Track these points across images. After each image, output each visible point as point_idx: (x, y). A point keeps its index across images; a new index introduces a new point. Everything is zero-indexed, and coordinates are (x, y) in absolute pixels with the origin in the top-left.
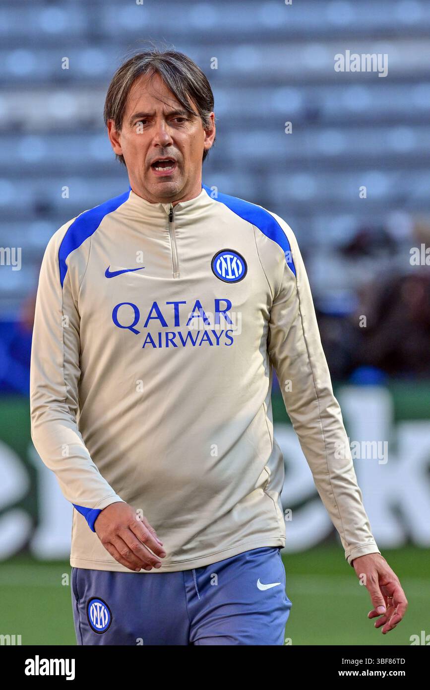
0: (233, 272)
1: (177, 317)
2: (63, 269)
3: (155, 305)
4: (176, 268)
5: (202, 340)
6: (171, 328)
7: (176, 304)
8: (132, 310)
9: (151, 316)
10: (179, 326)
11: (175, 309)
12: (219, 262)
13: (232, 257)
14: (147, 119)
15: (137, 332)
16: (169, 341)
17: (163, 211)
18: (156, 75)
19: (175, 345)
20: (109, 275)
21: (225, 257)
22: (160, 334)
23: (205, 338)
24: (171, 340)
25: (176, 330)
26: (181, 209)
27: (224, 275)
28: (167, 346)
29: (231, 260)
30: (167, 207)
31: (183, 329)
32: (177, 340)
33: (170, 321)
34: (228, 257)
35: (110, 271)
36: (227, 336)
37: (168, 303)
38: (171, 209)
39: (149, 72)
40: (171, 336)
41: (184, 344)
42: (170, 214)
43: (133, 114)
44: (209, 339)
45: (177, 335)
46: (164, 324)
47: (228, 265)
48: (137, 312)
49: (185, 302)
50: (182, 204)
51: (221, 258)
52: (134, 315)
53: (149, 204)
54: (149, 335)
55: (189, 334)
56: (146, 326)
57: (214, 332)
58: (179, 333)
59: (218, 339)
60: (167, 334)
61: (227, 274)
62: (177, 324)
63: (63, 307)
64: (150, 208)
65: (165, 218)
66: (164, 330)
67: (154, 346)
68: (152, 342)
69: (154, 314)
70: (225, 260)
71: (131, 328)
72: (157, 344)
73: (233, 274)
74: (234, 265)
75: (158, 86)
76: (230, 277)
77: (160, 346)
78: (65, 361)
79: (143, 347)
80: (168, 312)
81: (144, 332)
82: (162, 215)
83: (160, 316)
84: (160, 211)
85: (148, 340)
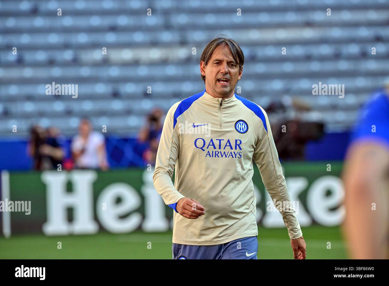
0: (243, 129)
1: (220, 145)
2: (175, 122)
3: (212, 140)
4: (221, 126)
5: (229, 155)
6: (217, 149)
7: (220, 140)
8: (202, 141)
10: (220, 149)
11: (219, 142)
12: (238, 125)
13: (243, 123)
15: (204, 150)
17: (218, 101)
18: (226, 46)
19: (218, 157)
22: (213, 152)
23: (231, 155)
24: (217, 155)
25: (219, 150)
26: (226, 101)
27: (239, 130)
28: (215, 157)
29: (243, 124)
30: (220, 99)
31: (222, 150)
32: (219, 155)
33: (217, 147)
34: (241, 123)
36: (239, 154)
37: (217, 140)
38: (221, 101)
39: (224, 44)
40: (217, 153)
41: (222, 156)
42: (221, 103)
43: (213, 60)
44: (232, 155)
45: (220, 152)
46: (215, 148)
47: (241, 126)
49: (223, 140)
50: (226, 100)
51: (239, 123)
52: (203, 143)
53: (213, 98)
54: (208, 152)
55: (224, 152)
56: (207, 148)
57: (234, 152)
58: (221, 152)
59: (236, 155)
60: (216, 152)
61: (240, 130)
62: (220, 148)
63: (173, 137)
65: (219, 104)
66: (214, 150)
67: (210, 156)
68: (209, 154)
69: (211, 144)
70: (240, 124)
71: (201, 148)
72: (211, 156)
73: (243, 130)
74: (243, 126)
76: (242, 131)
77: (213, 157)
78: (170, 158)
79: (206, 156)
80: (217, 143)
81: (207, 151)
82: (218, 103)
83: (213, 145)
84: (217, 101)
85: (208, 154)
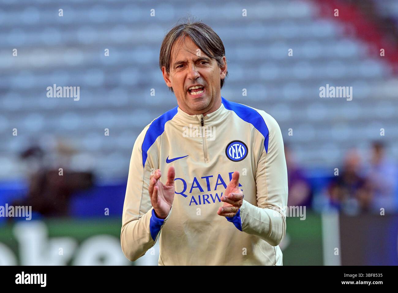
3: (195, 179)
4: (206, 156)
6: (206, 192)
7: (207, 178)
8: (182, 182)
9: (194, 186)
11: (207, 181)
12: (230, 149)
13: (238, 145)
14: (183, 65)
15: (185, 196)
17: (198, 120)
19: (209, 203)
20: (168, 161)
21: (234, 145)
22: (199, 196)
24: (206, 200)
25: (209, 193)
26: (208, 118)
27: (233, 157)
29: (238, 147)
30: (200, 117)
31: (213, 192)
32: (210, 199)
33: (205, 188)
34: (236, 145)
35: (169, 159)
37: (202, 178)
38: (202, 119)
40: (206, 197)
41: (214, 201)
42: (202, 121)
43: (175, 62)
45: (209, 196)
46: (202, 190)
47: (236, 150)
48: (185, 184)
49: (212, 176)
50: (208, 115)
51: (232, 147)
52: (183, 186)
53: (189, 115)
54: (193, 197)
55: (217, 195)
56: (191, 192)
58: (211, 195)
60: (204, 196)
61: (235, 156)
62: (209, 190)
64: (190, 118)
65: (199, 124)
66: (201, 194)
67: (197, 204)
68: (195, 201)
70: (234, 147)
71: (182, 194)
73: (239, 155)
74: (240, 150)
75: (189, 44)
76: (238, 158)
77: (200, 203)
79: (190, 205)
80: (203, 183)
81: (190, 196)
82: (197, 122)
83: (199, 186)
84: (196, 119)
85: (193, 200)
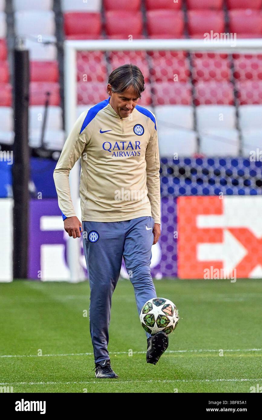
1: (123, 147)
3: (116, 143)
4: (123, 131)
6: (121, 150)
8: (109, 144)
11: (123, 144)
12: (135, 129)
15: (110, 152)
16: (121, 155)
19: (122, 156)
20: (101, 132)
22: (118, 152)
23: (132, 154)
27: (137, 133)
28: (120, 156)
29: (139, 127)
32: (123, 154)
33: (121, 148)
35: (102, 131)
36: (139, 153)
37: (120, 142)
40: (121, 153)
41: (125, 156)
45: (123, 152)
46: (119, 149)
47: (139, 130)
48: (111, 145)
49: (126, 142)
54: (114, 153)
55: (127, 152)
56: (113, 150)
57: (135, 152)
58: (124, 152)
59: (136, 154)
60: (120, 152)
62: (123, 149)
67: (116, 156)
68: (115, 155)
69: (116, 146)
70: (137, 128)
71: (108, 150)
73: (140, 132)
76: (139, 134)
77: (118, 156)
79: (112, 156)
80: (120, 145)
81: (112, 152)
83: (118, 147)
